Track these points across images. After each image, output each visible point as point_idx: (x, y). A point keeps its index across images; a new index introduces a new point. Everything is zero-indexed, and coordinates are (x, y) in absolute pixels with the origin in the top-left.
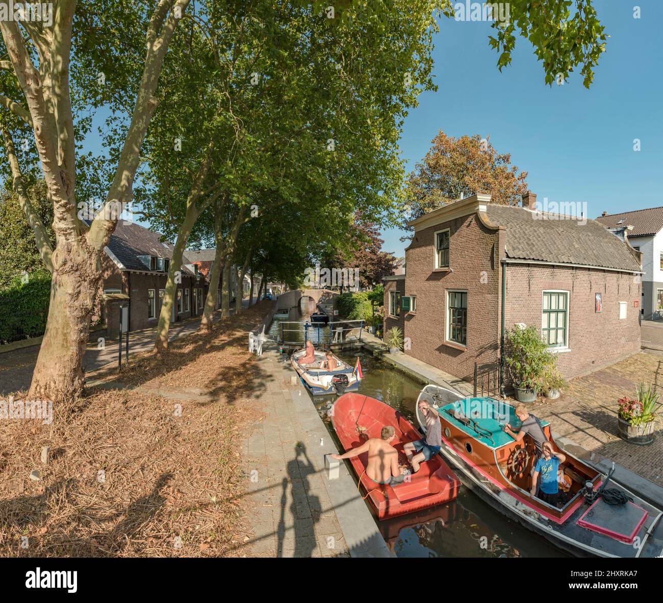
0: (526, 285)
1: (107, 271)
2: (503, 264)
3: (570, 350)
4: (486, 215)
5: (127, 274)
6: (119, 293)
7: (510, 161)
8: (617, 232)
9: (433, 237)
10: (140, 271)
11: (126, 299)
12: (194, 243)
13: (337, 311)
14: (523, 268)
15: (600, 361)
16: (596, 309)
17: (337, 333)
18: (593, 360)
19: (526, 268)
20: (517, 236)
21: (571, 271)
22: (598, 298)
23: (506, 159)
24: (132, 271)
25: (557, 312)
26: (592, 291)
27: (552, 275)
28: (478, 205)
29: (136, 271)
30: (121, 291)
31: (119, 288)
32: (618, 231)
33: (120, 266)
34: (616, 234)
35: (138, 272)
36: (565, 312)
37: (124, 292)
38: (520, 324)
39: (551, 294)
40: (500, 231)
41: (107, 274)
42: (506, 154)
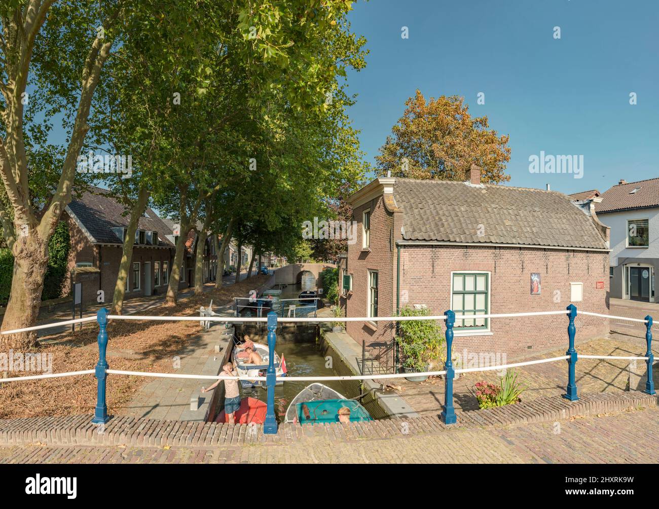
0: (429, 266)
1: (80, 243)
2: (398, 246)
3: (492, 334)
4: (392, 197)
5: (99, 247)
6: (90, 266)
7: (488, 124)
8: (584, 206)
9: (362, 217)
10: (112, 244)
11: (96, 273)
12: (173, 213)
13: (322, 290)
14: (425, 249)
15: (540, 346)
16: (532, 290)
17: (290, 311)
18: (529, 345)
19: (429, 250)
20: (425, 217)
21: (493, 251)
22: (535, 278)
23: (483, 122)
24: (103, 244)
25: (475, 293)
26: (526, 271)
27: (465, 255)
28: (383, 188)
29: (106, 244)
30: (92, 264)
31: (89, 262)
32: (584, 204)
33: (91, 239)
34: (582, 207)
35: (109, 245)
36: (486, 293)
37: (95, 265)
38: (417, 305)
39: (464, 275)
40: (395, 214)
41: (80, 247)
42: (482, 117)
